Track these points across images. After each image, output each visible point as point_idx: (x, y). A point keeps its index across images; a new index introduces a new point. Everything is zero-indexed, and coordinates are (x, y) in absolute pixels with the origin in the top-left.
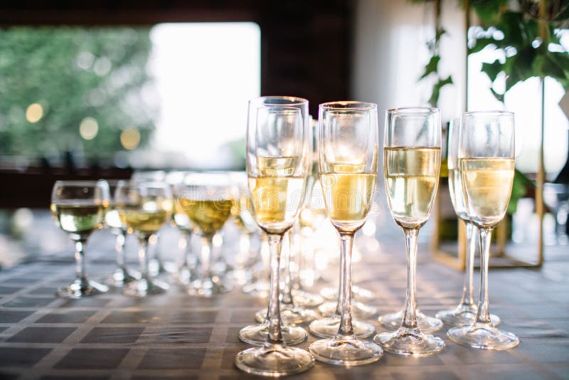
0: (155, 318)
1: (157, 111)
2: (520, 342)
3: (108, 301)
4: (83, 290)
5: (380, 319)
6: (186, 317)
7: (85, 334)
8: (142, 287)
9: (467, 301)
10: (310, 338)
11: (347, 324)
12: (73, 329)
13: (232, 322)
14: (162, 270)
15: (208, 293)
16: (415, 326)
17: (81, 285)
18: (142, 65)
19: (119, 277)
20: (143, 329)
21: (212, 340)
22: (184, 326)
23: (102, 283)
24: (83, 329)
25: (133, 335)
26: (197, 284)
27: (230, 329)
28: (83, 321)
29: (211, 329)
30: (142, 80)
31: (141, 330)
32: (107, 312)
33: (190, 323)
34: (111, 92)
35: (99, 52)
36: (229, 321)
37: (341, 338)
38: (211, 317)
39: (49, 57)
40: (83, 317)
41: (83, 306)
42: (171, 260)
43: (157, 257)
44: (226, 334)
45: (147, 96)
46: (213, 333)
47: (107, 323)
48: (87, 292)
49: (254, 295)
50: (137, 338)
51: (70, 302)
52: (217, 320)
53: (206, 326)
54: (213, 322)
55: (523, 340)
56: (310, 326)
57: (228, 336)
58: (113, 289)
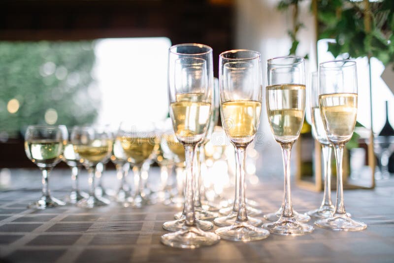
0: (100, 218)
1: (99, 102)
2: (368, 226)
3: (65, 210)
4: (47, 204)
5: (265, 216)
6: (123, 218)
7: (49, 227)
8: (91, 202)
9: (327, 203)
10: (215, 227)
11: (243, 215)
12: (40, 225)
13: (157, 219)
14: (104, 194)
15: (139, 205)
16: (292, 216)
17: (45, 201)
18: (89, 71)
19: (74, 197)
20: (92, 224)
21: (143, 229)
22: (123, 222)
23: (62, 200)
24: (47, 225)
25: (85, 228)
26: (130, 199)
27: (156, 223)
28: (47, 220)
29: (142, 223)
30: (89, 81)
31: (90, 225)
32: (65, 215)
33: (127, 221)
34: (67, 90)
35: (59, 63)
36: (155, 219)
37: (239, 224)
38: (142, 217)
39: (25, 66)
40: (47, 219)
41: (47, 213)
42: (111, 188)
43: (100, 186)
44: (153, 226)
45: (93, 92)
46: (143, 225)
47: (65, 221)
48: (50, 205)
49: (172, 206)
50: (88, 229)
51: (37, 211)
52: (146, 218)
53: (138, 222)
54: (143, 220)
55: (369, 225)
56: (214, 221)
57: (154, 227)
58: (69, 204)
